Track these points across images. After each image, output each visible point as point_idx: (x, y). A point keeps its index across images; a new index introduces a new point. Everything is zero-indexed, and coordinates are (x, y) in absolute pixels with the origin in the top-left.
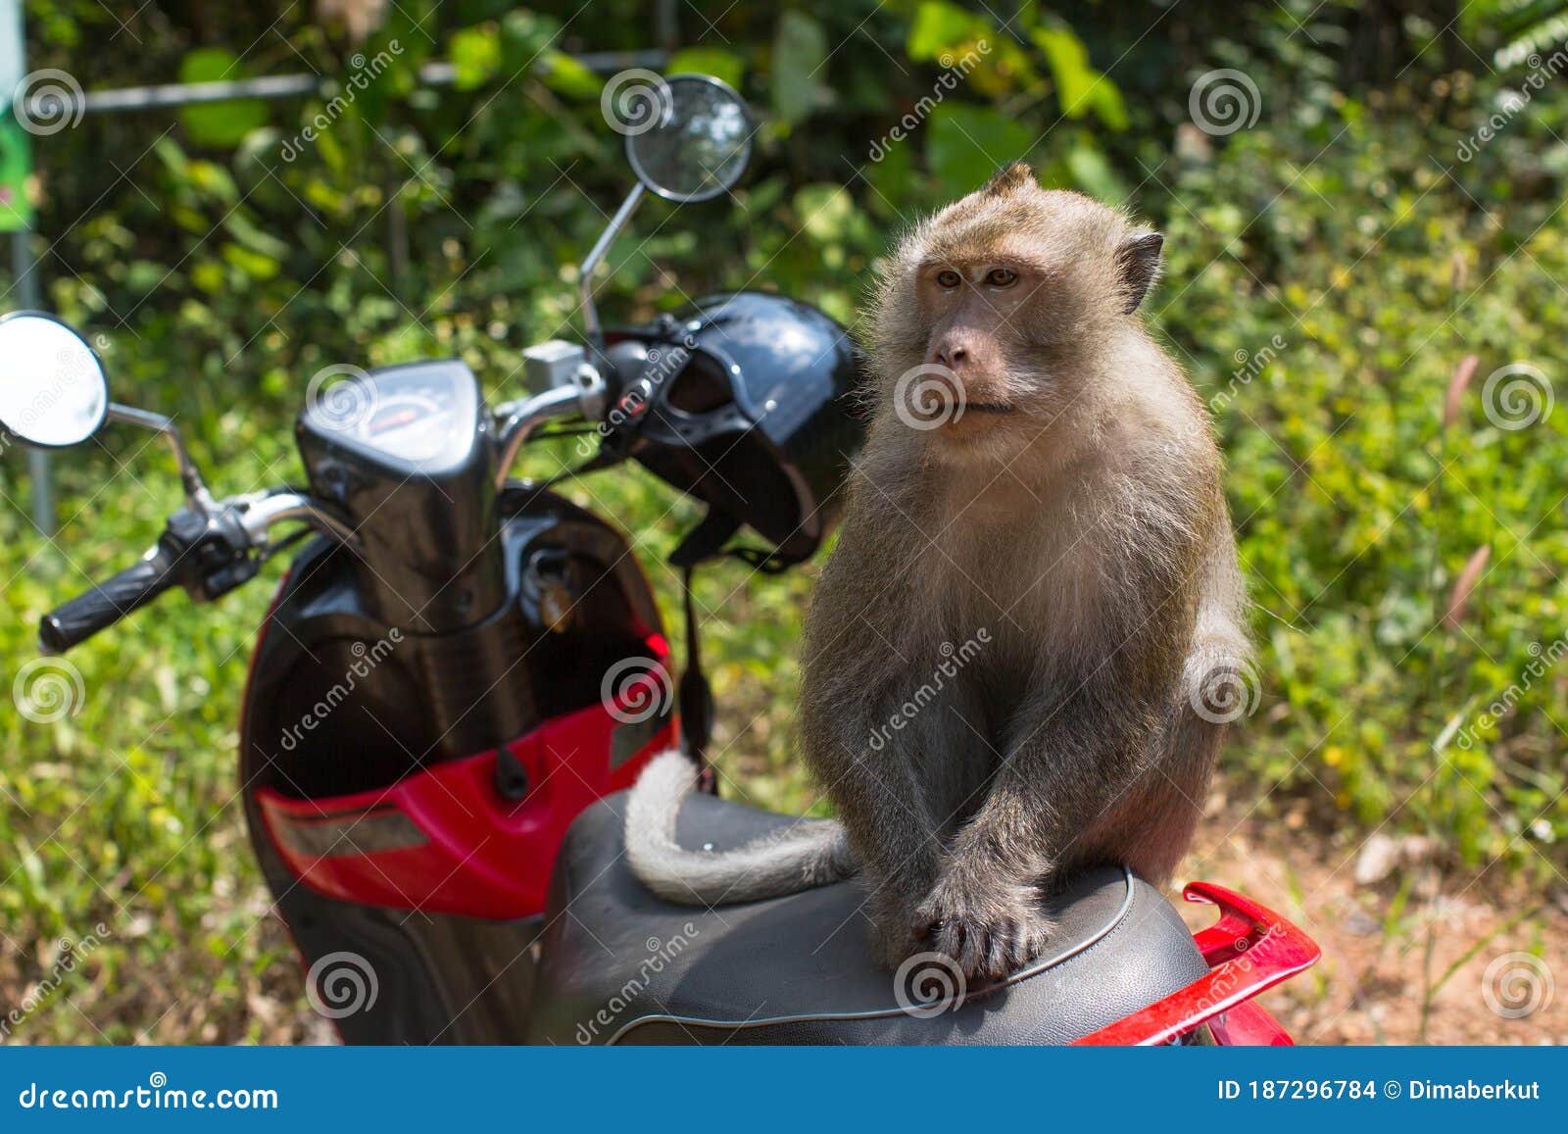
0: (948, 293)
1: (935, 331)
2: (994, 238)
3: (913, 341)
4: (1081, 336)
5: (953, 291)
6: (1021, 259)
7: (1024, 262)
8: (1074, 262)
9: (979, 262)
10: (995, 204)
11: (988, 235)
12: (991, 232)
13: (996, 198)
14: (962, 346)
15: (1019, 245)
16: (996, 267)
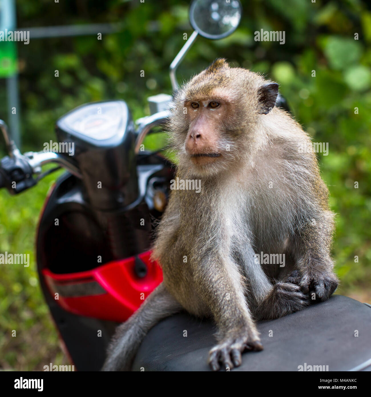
0: (195, 111)
1: (190, 126)
2: (209, 90)
3: (183, 129)
4: (245, 126)
5: (196, 110)
6: (221, 98)
7: (221, 99)
8: (241, 98)
9: (204, 99)
10: (211, 76)
11: (207, 89)
12: (209, 88)
13: (212, 73)
14: (199, 132)
15: (220, 92)
16: (212, 101)
